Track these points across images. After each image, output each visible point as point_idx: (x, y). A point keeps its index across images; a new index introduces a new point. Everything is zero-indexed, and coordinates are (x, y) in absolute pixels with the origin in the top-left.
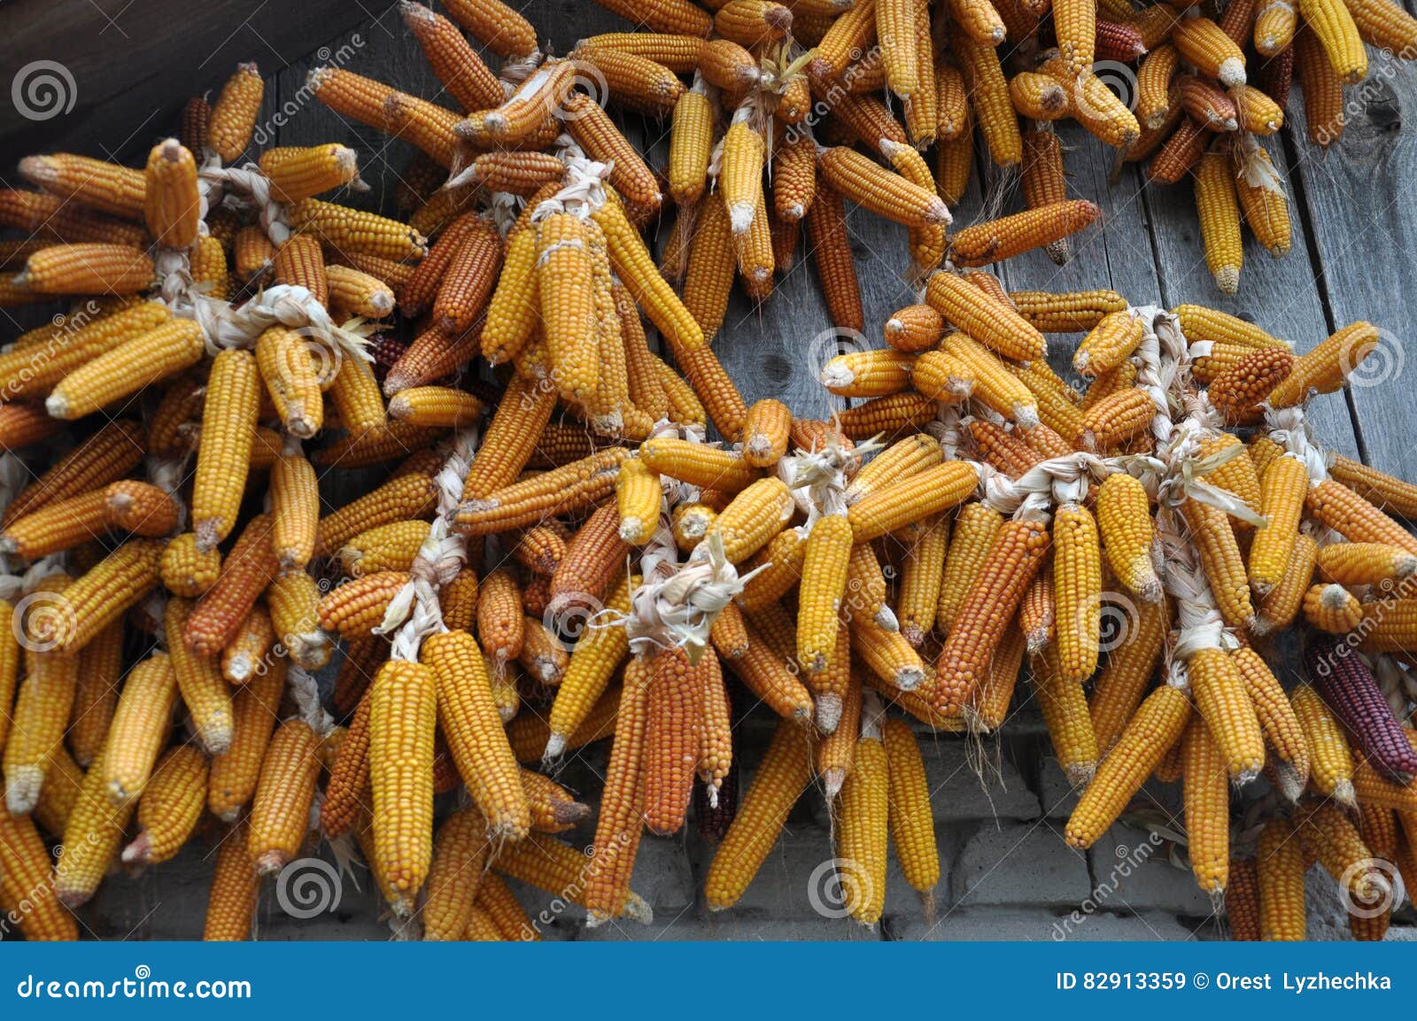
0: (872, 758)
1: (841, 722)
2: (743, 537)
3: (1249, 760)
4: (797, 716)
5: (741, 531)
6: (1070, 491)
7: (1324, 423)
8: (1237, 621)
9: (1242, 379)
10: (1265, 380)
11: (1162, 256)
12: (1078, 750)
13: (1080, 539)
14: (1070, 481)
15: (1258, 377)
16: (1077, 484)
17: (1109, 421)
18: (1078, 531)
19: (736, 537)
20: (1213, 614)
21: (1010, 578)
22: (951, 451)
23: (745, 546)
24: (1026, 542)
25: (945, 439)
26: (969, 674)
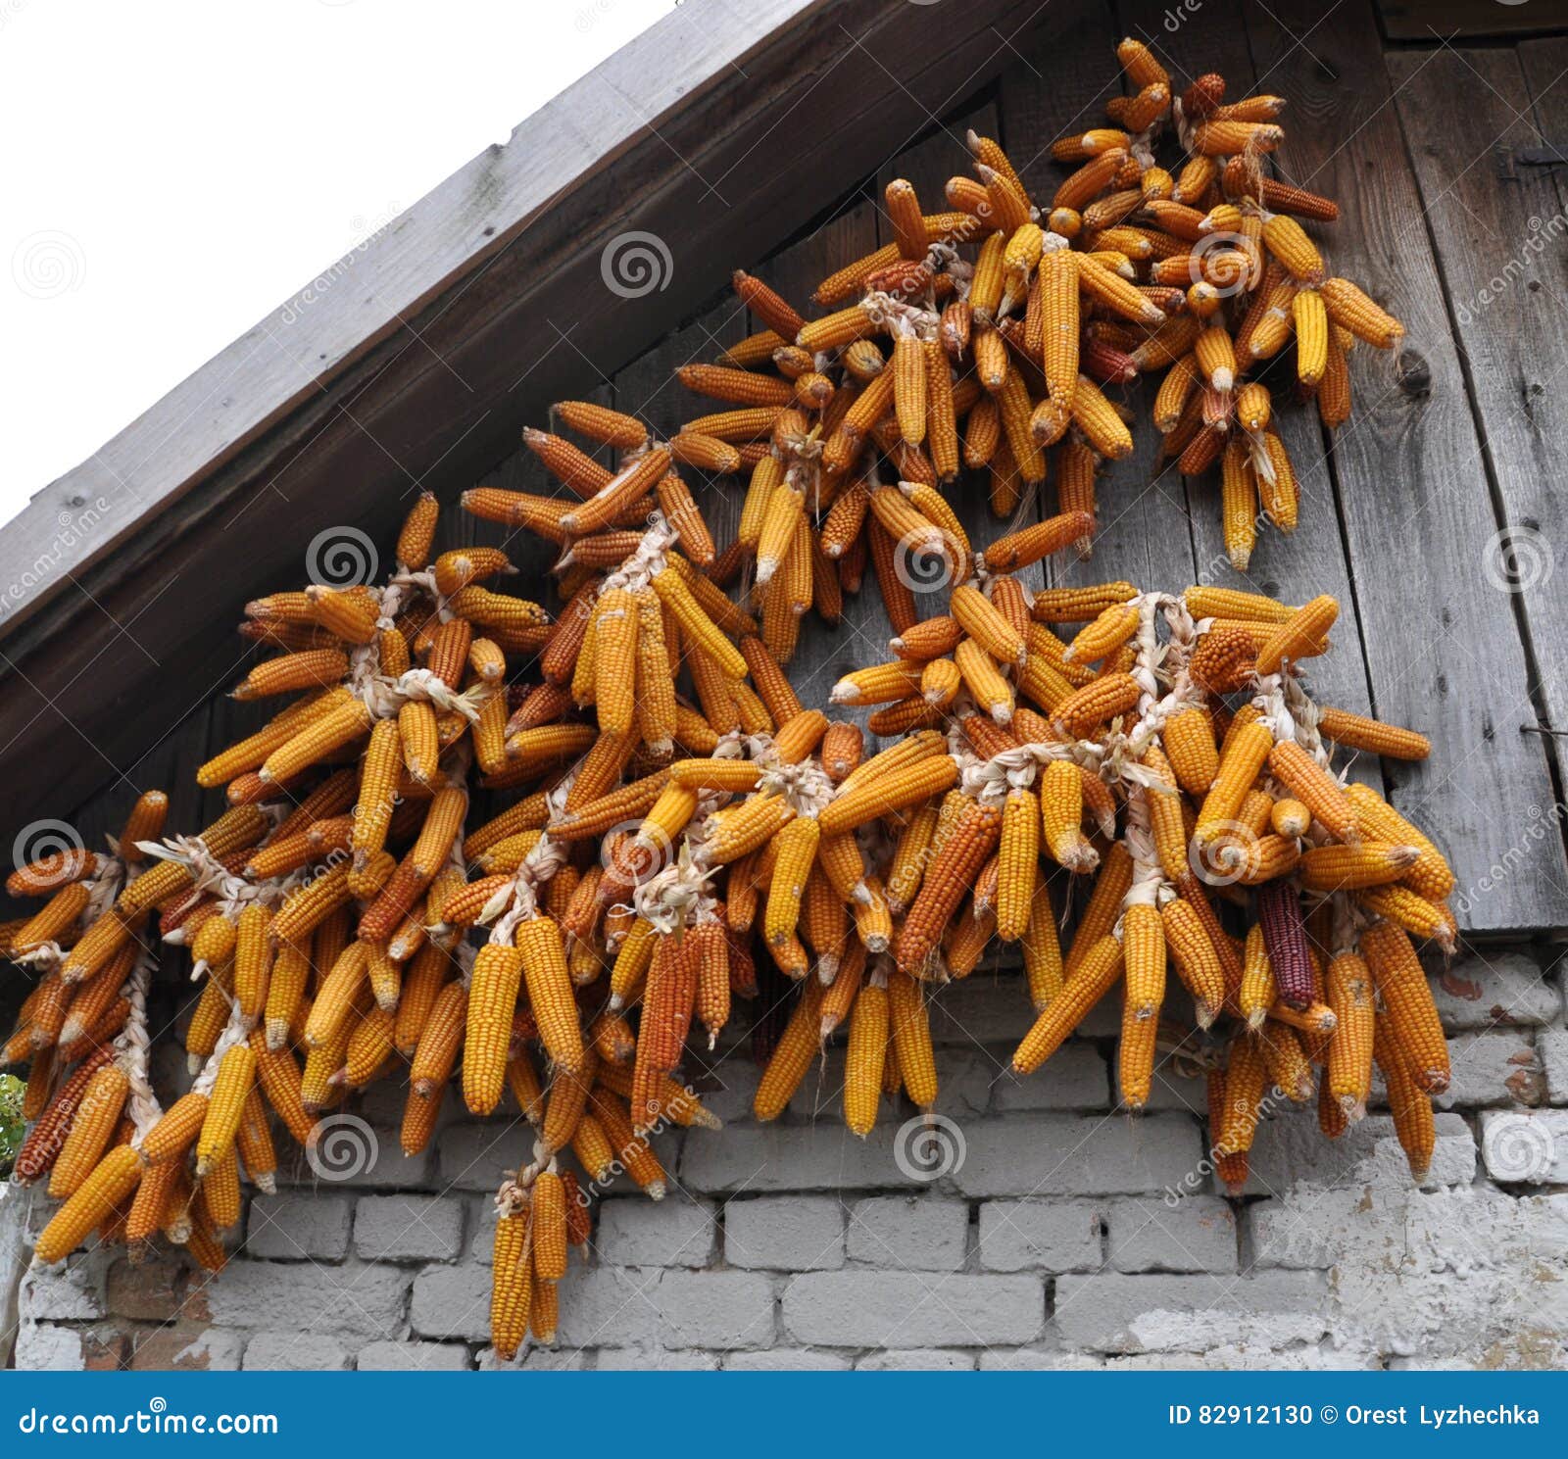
0: (871, 1003)
1: (837, 977)
2: (738, 838)
3: (1142, 1001)
4: (793, 974)
5: (736, 833)
6: (1018, 779)
7: (1339, 676)
8: (1172, 877)
9: (1209, 658)
10: (1226, 658)
11: (1196, 538)
12: (1043, 990)
13: (1017, 821)
14: (1018, 770)
15: (1220, 655)
16: (1025, 771)
17: (1078, 709)
18: (1016, 814)
19: (732, 838)
20: (1154, 871)
21: (962, 856)
22: (953, 743)
23: (741, 845)
24: (978, 825)
25: (951, 733)
26: (922, 938)
